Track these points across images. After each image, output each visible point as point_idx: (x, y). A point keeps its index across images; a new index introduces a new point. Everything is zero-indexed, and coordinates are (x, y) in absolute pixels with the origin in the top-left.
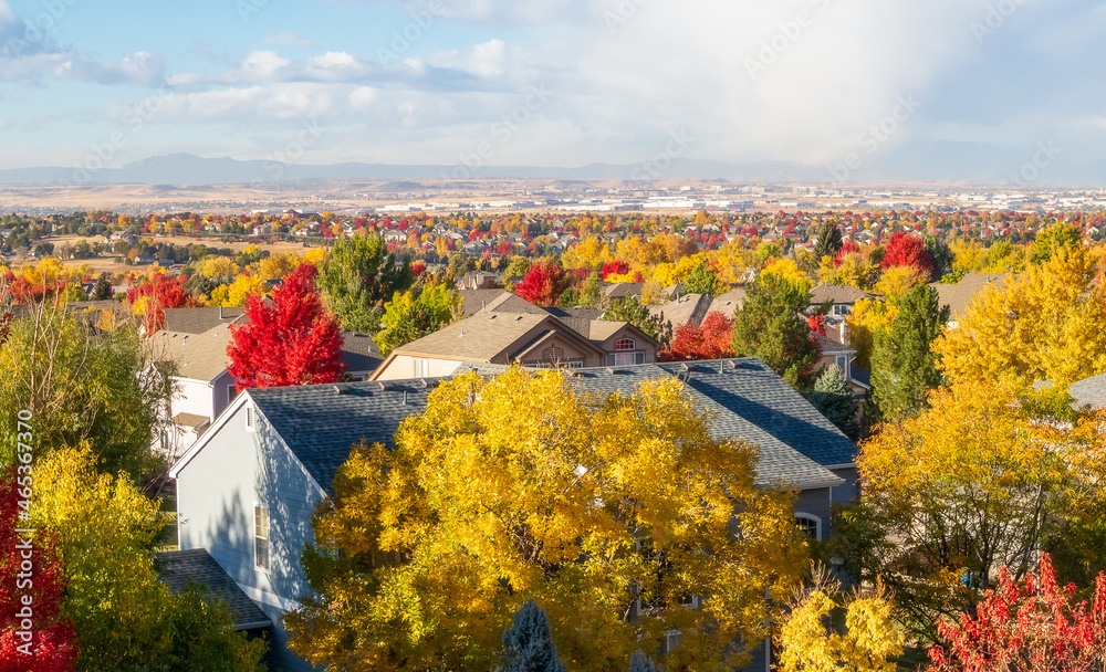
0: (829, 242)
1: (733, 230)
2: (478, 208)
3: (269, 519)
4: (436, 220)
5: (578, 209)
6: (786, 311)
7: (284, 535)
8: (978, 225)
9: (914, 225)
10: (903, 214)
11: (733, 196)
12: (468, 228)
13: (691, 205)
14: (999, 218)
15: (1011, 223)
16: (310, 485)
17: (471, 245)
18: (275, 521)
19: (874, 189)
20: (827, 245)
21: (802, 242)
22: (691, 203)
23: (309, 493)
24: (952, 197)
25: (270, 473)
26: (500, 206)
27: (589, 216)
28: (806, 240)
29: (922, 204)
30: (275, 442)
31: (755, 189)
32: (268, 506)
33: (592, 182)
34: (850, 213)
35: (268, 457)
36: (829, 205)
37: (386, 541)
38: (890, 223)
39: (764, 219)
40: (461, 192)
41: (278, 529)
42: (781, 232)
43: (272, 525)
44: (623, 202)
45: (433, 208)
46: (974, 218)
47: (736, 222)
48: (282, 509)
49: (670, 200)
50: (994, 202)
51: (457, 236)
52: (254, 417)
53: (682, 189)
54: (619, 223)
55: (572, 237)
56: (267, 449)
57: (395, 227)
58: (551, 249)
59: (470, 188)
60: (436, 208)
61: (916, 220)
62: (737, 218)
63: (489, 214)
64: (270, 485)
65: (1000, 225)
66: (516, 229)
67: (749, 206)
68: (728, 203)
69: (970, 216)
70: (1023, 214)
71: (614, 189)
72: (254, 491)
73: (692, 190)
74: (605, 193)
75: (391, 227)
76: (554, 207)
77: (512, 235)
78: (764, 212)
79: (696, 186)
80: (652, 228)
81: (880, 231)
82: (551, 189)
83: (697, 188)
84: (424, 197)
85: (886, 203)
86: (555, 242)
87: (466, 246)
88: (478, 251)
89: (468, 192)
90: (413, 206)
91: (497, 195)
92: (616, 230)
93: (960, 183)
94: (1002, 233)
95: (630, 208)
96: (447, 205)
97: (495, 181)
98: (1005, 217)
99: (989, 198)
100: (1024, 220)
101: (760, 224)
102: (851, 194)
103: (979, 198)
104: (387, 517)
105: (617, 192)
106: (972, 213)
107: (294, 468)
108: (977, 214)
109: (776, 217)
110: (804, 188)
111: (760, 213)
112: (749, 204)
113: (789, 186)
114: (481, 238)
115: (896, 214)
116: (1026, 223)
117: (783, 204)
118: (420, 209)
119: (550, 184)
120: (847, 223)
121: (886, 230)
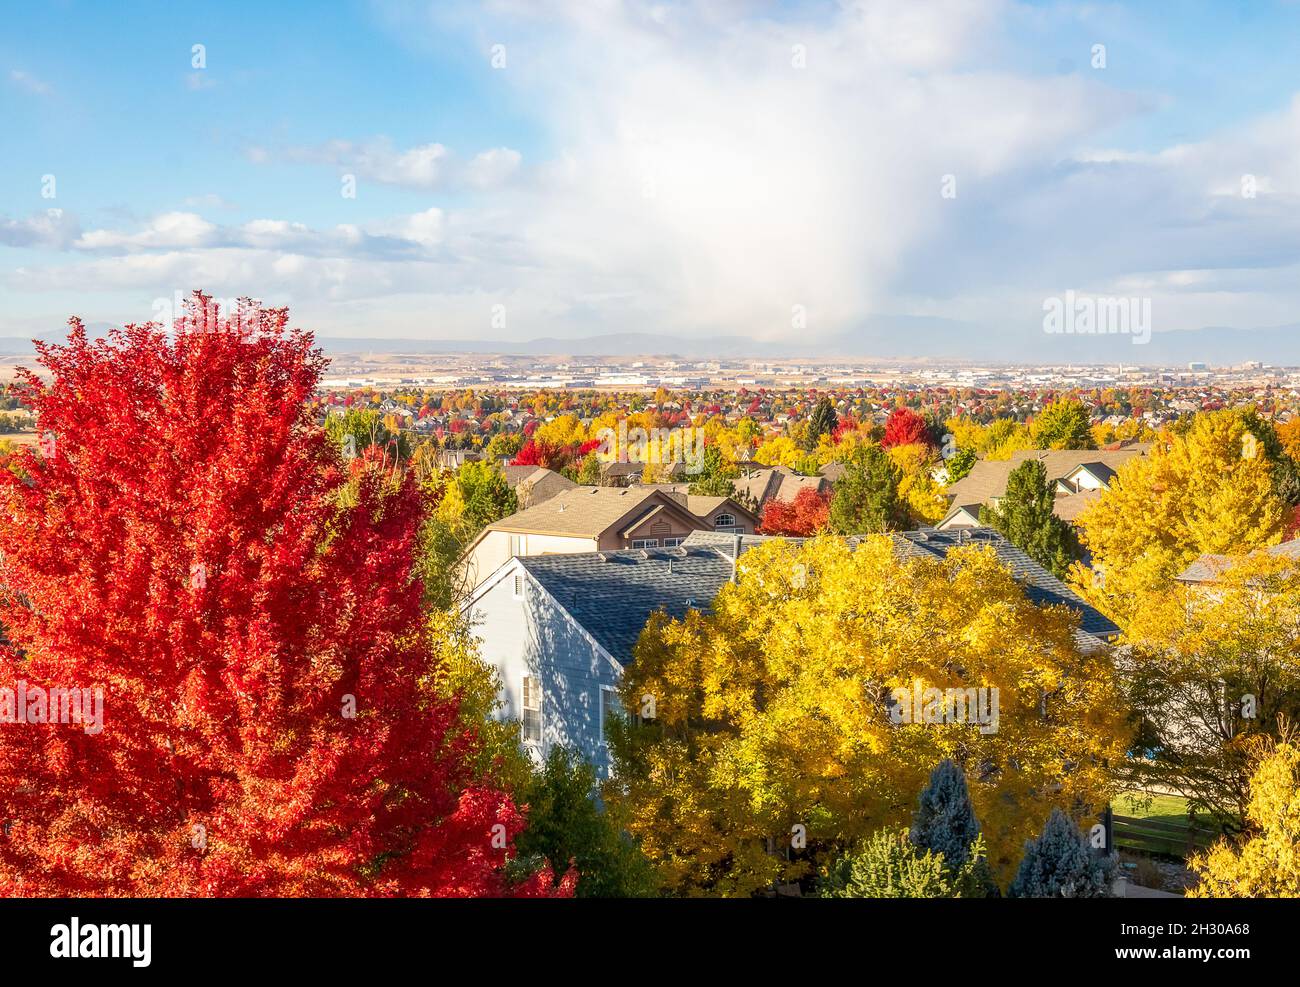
0: (824, 420)
1: (694, 408)
2: (421, 384)
3: (541, 689)
4: (383, 396)
5: (526, 386)
6: (888, 486)
7: (561, 705)
8: (949, 403)
9: (882, 403)
10: (870, 391)
11: (687, 373)
12: (418, 404)
13: (645, 382)
14: (969, 396)
15: (982, 401)
16: (596, 655)
17: (422, 423)
18: (549, 692)
19: (833, 365)
20: (822, 422)
21: (767, 420)
22: (645, 380)
23: (595, 662)
24: (915, 374)
25: (544, 642)
26: (444, 382)
27: (544, 392)
28: (771, 419)
29: (884, 381)
30: (552, 611)
31: (710, 365)
32: (540, 676)
33: (540, 357)
34: (815, 391)
35: (542, 626)
36: (788, 383)
37: (711, 708)
38: (857, 401)
39: (726, 396)
40: (402, 367)
41: (554, 700)
42: (745, 410)
43: (546, 697)
44: (574, 378)
45: (374, 383)
46: (943, 396)
47: (698, 400)
48: (559, 680)
49: (623, 377)
50: (959, 379)
51: (406, 413)
52: (525, 585)
53: (635, 365)
54: (575, 401)
55: (528, 415)
56: (540, 618)
57: (340, 403)
58: (506, 427)
59: (412, 363)
60: (377, 384)
61: (885, 398)
62: (698, 396)
63: (436, 390)
64: (544, 654)
65: (971, 403)
66: (467, 406)
67: (705, 384)
68: (683, 380)
69: (939, 394)
70: (994, 392)
71: (564, 365)
72: (523, 662)
73: (645, 366)
74: (554, 370)
75: (336, 403)
76: (502, 384)
77: (464, 412)
78: (726, 390)
79: (649, 362)
80: (610, 405)
81: (847, 409)
82: (497, 364)
83: (650, 364)
84: (364, 372)
85: (846, 380)
86: (509, 419)
87: (417, 424)
88: (429, 429)
89: (410, 367)
90: (352, 381)
91: (441, 371)
92: (573, 408)
93: (922, 360)
94: (974, 412)
95: (581, 385)
96: (389, 380)
97: (439, 356)
98: (976, 395)
99: (954, 375)
100: (996, 397)
101: (722, 401)
102: (810, 371)
103: (943, 376)
104: (711, 684)
105: (566, 368)
106: (940, 390)
107: (576, 637)
108: (946, 392)
109: (738, 395)
110: (762, 365)
111: (722, 391)
112: (705, 381)
113: (746, 362)
114: (432, 415)
115: (862, 392)
116: (999, 401)
117: (740, 381)
118: (360, 385)
119: (494, 360)
120: (812, 401)
121: (853, 409)
